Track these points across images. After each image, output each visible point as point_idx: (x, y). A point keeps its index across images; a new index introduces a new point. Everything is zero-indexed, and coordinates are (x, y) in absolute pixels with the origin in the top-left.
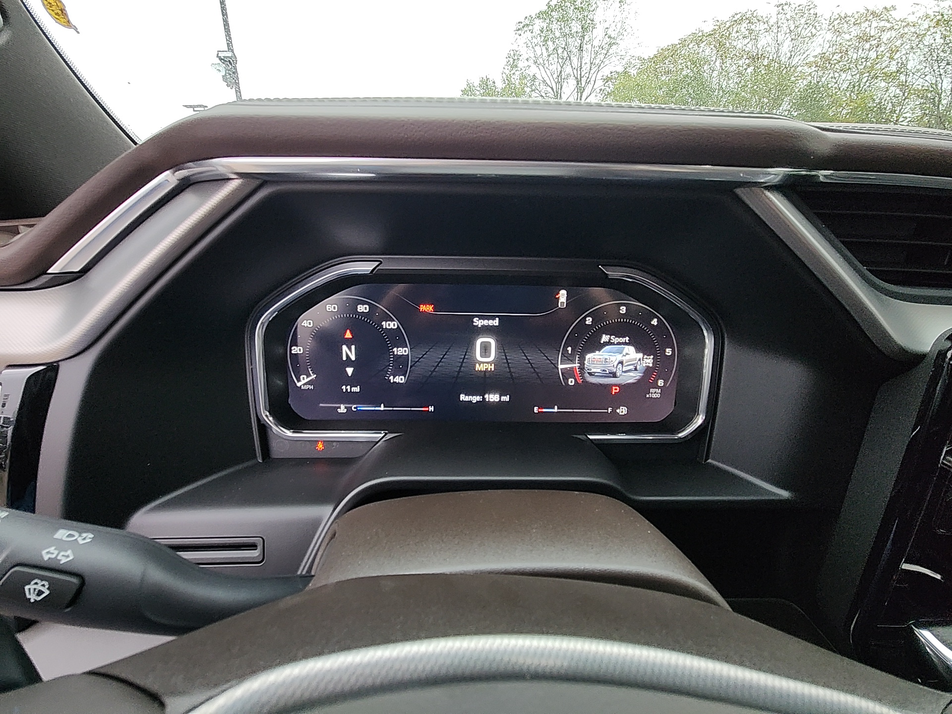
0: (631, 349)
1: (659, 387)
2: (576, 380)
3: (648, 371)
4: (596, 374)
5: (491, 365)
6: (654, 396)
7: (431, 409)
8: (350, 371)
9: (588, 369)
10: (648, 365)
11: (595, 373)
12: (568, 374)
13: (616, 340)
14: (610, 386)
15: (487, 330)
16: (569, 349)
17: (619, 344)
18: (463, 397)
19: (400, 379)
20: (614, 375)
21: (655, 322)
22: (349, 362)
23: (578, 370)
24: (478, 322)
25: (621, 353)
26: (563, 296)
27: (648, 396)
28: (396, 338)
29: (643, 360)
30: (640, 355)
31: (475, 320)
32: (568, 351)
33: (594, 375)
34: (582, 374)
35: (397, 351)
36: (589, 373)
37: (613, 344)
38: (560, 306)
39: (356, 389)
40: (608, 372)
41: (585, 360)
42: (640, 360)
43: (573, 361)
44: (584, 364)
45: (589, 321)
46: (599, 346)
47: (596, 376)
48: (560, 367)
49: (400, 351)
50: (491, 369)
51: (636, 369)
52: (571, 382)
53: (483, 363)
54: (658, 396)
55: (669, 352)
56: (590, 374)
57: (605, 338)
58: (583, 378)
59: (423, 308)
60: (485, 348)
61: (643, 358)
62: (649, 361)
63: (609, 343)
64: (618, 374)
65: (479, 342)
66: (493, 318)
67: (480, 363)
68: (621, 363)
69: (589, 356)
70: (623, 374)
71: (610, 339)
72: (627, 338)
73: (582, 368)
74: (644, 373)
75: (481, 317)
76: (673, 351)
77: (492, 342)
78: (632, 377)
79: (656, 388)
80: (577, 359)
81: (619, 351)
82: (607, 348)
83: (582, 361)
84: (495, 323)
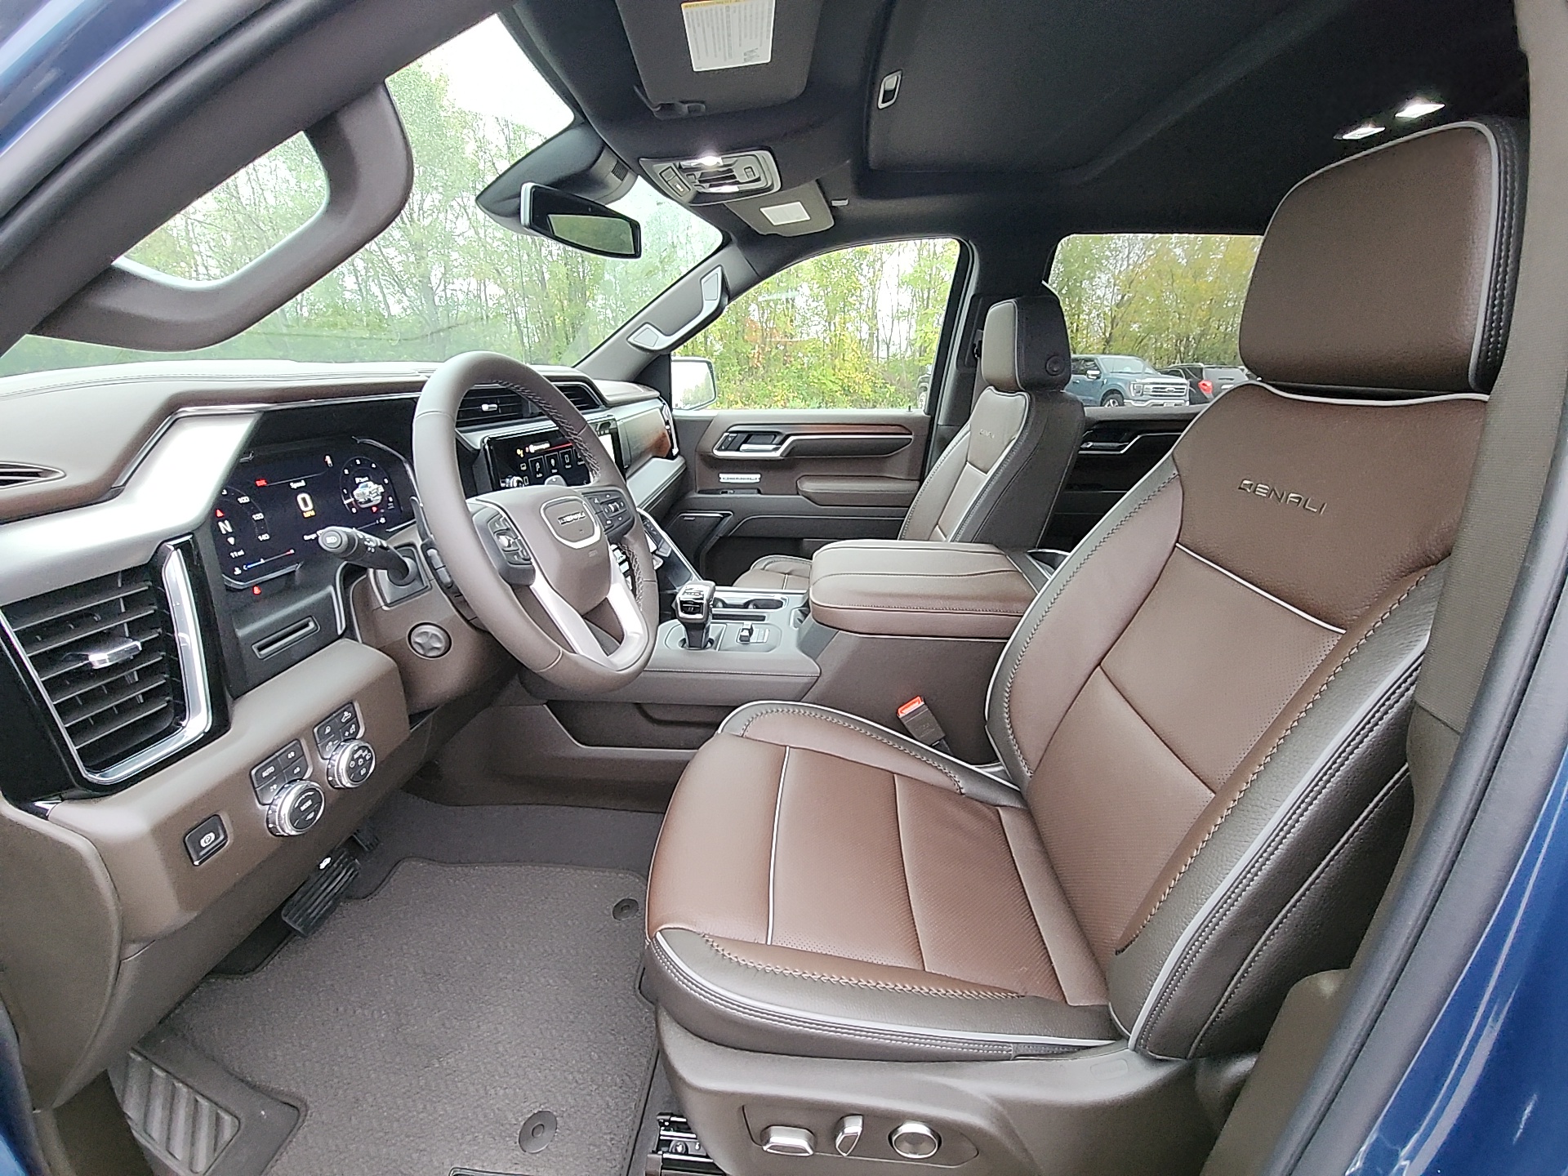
0: (370, 484)
2: (355, 509)
5: (312, 511)
6: (391, 508)
7: (292, 551)
8: (231, 540)
9: (358, 501)
10: (381, 491)
11: (362, 502)
12: (351, 506)
13: (363, 480)
14: (371, 507)
15: (300, 490)
16: (345, 490)
17: (364, 482)
18: (306, 538)
19: (265, 537)
20: (369, 501)
21: (374, 466)
22: (228, 534)
23: (354, 503)
24: (294, 486)
26: (328, 459)
27: (388, 509)
28: (251, 508)
30: (376, 486)
31: (291, 484)
32: (345, 492)
33: (362, 504)
34: (357, 505)
35: (256, 517)
36: (359, 503)
37: (362, 482)
38: (330, 466)
39: (241, 553)
40: (367, 500)
42: (377, 489)
43: (349, 498)
44: (355, 498)
45: (346, 472)
46: (358, 485)
48: (346, 503)
49: (259, 516)
50: (313, 514)
51: (377, 494)
53: (307, 511)
55: (386, 480)
57: (357, 480)
58: (358, 507)
59: (259, 483)
60: (304, 500)
61: (378, 487)
62: (381, 489)
63: (360, 483)
65: (299, 497)
66: (300, 481)
68: (370, 492)
69: (355, 493)
70: (373, 499)
71: (360, 480)
72: (367, 478)
73: (356, 501)
74: (382, 495)
75: (295, 482)
77: (306, 496)
78: (378, 500)
79: (390, 503)
80: (350, 496)
81: (367, 486)
82: (361, 486)
83: (353, 496)
84: (303, 483)
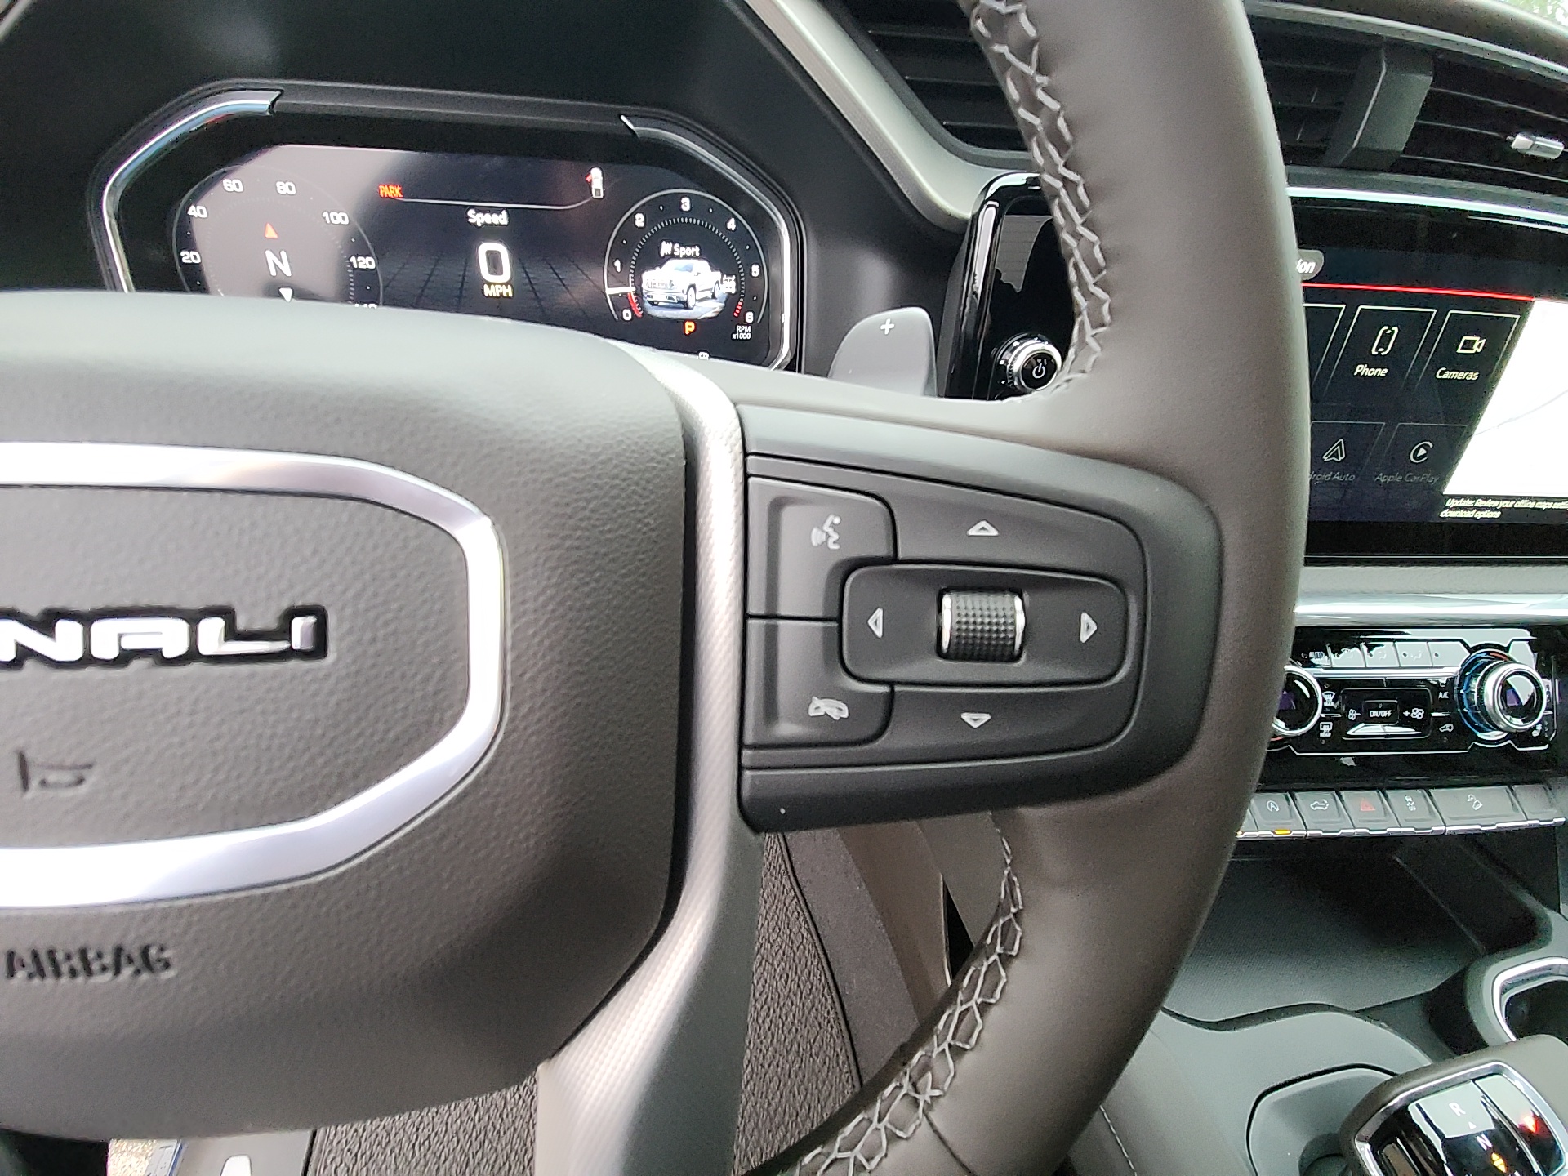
0: (704, 265)
1: (748, 324)
2: (633, 312)
3: (731, 300)
4: (660, 304)
5: (507, 288)
6: (742, 336)
8: (289, 294)
9: (648, 296)
10: (729, 290)
11: (658, 302)
12: (622, 302)
13: (681, 251)
14: (682, 322)
15: (490, 232)
16: (618, 263)
17: (686, 257)
20: (685, 305)
21: (732, 225)
22: (282, 281)
23: (633, 297)
24: (476, 218)
25: (691, 271)
26: (596, 177)
27: (734, 336)
28: (351, 240)
29: (722, 283)
30: (718, 274)
31: (471, 213)
32: (616, 268)
33: (657, 305)
34: (641, 303)
35: (358, 263)
36: (649, 302)
37: (678, 257)
38: (594, 196)
40: (676, 301)
41: (641, 282)
42: (717, 282)
43: (625, 284)
44: (641, 289)
45: (640, 220)
46: (660, 261)
47: (660, 306)
48: (609, 291)
49: (363, 263)
50: (508, 294)
51: (714, 297)
52: (627, 315)
53: (495, 284)
54: (748, 336)
55: (755, 269)
56: (652, 303)
57: (666, 248)
58: (643, 309)
59: (384, 191)
60: (494, 260)
61: (722, 281)
62: (730, 285)
63: (672, 256)
64: (691, 304)
65: (484, 249)
66: (498, 211)
67: (489, 284)
68: (693, 286)
69: (648, 276)
70: (697, 303)
71: (673, 251)
72: (697, 249)
73: (639, 294)
74: (725, 302)
75: (479, 210)
76: (761, 268)
77: (502, 249)
78: (711, 309)
79: (745, 325)
80: (631, 280)
81: (689, 269)
82: (671, 263)
83: (638, 284)
84: (502, 219)
